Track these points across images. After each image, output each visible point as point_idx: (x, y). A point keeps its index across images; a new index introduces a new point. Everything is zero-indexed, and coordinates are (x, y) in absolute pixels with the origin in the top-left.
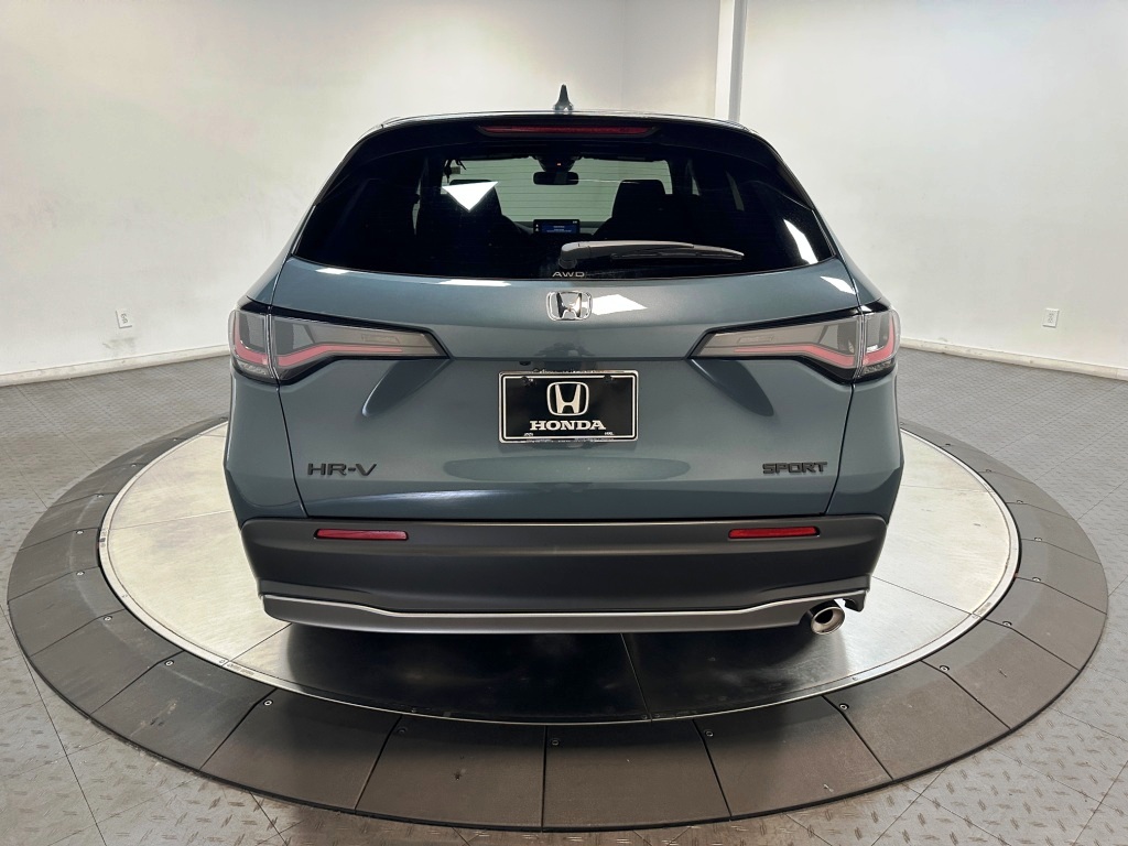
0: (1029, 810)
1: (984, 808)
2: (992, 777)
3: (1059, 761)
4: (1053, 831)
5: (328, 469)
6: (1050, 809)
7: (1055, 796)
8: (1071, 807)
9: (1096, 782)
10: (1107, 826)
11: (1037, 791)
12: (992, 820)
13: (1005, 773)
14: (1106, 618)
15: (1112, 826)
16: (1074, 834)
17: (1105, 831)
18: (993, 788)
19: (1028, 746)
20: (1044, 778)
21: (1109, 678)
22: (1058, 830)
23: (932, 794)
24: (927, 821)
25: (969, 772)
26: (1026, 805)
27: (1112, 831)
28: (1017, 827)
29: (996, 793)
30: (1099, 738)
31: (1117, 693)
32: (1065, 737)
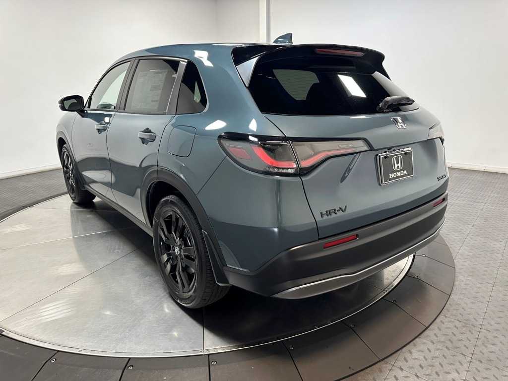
0: (442, 366)
1: (422, 368)
2: (423, 351)
3: (450, 340)
4: (454, 375)
5: (329, 213)
6: (451, 364)
7: (452, 357)
8: (460, 362)
9: (467, 348)
10: (477, 369)
11: (444, 356)
12: (427, 373)
13: (428, 349)
14: (455, 270)
15: (479, 368)
16: (464, 375)
17: (476, 371)
18: (425, 357)
19: (435, 335)
20: (446, 349)
21: (462, 298)
22: (457, 374)
23: (398, 364)
24: (399, 378)
25: (413, 351)
26: (440, 364)
27: (479, 371)
28: (438, 375)
29: (426, 360)
30: (464, 327)
31: (467, 304)
32: (450, 328)
